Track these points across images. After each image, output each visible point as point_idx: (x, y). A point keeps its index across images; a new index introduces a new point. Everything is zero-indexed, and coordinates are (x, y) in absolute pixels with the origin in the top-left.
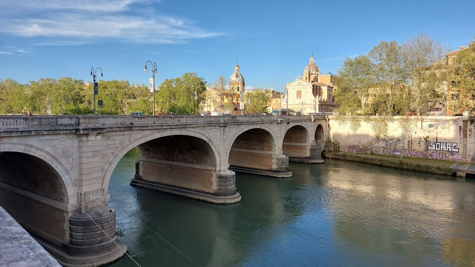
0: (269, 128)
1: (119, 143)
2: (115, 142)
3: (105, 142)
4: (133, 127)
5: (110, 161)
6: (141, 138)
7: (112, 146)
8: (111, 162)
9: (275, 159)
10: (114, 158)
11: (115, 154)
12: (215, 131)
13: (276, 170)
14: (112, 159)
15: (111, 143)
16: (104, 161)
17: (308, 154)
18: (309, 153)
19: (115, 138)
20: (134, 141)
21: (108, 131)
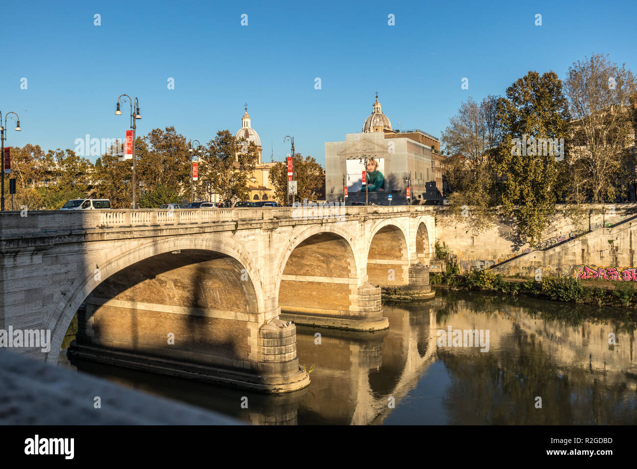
0: (346, 232)
1: (76, 270)
2: (69, 267)
3: (49, 267)
4: (104, 233)
5: (59, 310)
6: (119, 257)
7: (63, 277)
8: (62, 312)
9: (356, 293)
10: (66, 305)
11: (69, 295)
12: (254, 240)
13: (357, 314)
14: (63, 307)
15: (60, 269)
16: (47, 312)
17: (406, 280)
18: (408, 279)
19: (69, 258)
20: (105, 265)
21: (56, 243)
